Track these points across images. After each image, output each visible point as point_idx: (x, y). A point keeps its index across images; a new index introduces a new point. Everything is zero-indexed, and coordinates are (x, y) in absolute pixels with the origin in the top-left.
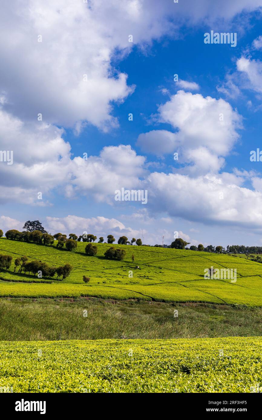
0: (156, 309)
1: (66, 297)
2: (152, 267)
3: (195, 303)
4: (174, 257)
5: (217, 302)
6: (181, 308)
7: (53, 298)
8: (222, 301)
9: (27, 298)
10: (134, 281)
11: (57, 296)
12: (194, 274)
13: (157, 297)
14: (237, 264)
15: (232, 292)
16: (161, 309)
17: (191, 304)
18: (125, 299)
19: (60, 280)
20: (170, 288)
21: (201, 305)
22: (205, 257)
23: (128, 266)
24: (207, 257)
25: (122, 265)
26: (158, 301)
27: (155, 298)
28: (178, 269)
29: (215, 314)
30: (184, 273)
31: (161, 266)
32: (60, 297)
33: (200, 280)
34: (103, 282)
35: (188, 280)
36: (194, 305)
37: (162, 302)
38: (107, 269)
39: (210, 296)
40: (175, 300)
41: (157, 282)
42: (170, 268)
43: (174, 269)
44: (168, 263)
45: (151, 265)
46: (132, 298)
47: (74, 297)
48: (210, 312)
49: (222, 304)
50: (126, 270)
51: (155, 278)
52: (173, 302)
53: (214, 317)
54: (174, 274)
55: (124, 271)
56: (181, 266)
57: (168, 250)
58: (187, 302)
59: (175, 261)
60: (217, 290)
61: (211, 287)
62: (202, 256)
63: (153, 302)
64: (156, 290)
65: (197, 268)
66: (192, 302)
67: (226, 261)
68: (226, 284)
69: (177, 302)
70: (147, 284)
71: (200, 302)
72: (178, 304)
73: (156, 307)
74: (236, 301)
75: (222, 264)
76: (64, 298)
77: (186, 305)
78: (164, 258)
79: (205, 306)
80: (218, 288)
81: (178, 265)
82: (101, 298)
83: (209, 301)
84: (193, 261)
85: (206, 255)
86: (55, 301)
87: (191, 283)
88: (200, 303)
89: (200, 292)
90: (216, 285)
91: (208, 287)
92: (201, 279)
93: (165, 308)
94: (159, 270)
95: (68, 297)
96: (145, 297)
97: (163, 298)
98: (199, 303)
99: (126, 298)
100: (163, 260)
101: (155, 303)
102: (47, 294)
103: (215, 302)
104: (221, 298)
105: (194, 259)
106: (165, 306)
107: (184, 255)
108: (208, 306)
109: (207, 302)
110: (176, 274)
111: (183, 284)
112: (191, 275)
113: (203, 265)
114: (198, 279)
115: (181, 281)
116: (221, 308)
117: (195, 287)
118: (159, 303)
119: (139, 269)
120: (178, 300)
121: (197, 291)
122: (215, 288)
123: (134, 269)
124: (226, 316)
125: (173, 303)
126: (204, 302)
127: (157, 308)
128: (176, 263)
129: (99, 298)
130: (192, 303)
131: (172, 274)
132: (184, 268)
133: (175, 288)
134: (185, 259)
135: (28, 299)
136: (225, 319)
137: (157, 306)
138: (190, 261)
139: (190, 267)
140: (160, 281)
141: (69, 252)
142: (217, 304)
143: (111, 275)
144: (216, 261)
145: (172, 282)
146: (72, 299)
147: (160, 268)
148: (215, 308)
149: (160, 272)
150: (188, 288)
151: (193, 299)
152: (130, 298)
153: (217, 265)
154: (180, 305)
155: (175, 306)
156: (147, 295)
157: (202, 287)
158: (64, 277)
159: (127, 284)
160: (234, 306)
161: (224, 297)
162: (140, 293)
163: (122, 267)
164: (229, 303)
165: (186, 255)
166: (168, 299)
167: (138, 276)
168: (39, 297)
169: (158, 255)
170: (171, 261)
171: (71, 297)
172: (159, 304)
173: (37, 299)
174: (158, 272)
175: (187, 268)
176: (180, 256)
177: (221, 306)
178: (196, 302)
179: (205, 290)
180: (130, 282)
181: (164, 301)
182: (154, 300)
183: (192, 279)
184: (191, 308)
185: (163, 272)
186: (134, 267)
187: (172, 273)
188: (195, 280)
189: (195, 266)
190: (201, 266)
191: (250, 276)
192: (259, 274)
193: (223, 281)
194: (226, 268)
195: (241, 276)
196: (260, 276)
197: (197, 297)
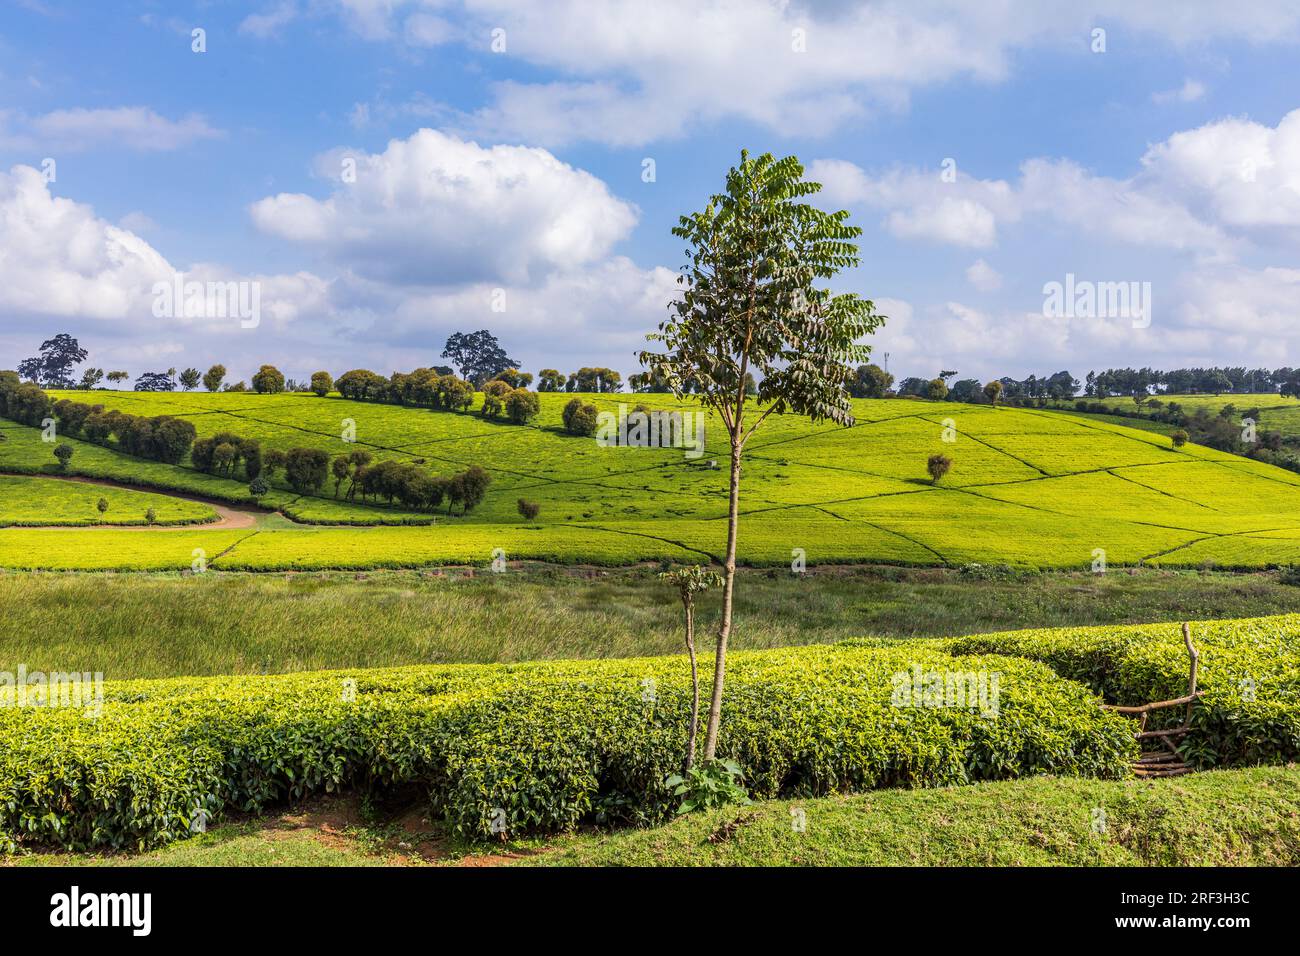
1: (452, 564)
2: (758, 461)
3: (846, 566)
7: (415, 568)
8: (936, 557)
9: (340, 570)
10: (679, 508)
11: (428, 563)
12: (886, 475)
15: (983, 528)
17: (833, 569)
18: (628, 564)
19: (457, 515)
23: (685, 463)
25: (666, 460)
28: (838, 463)
30: (851, 476)
31: (787, 456)
32: (436, 564)
33: (898, 494)
34: (585, 516)
35: (856, 495)
36: (840, 570)
38: (617, 473)
39: (900, 541)
42: (813, 461)
43: (824, 464)
44: (812, 445)
45: (755, 454)
46: (650, 560)
47: (475, 564)
49: (931, 566)
50: (671, 476)
51: (752, 495)
52: (774, 564)
54: (819, 480)
55: (665, 477)
56: (853, 452)
58: (821, 564)
59: (837, 438)
60: (938, 521)
62: (932, 418)
63: (715, 567)
66: (837, 564)
67: (1007, 429)
68: (979, 501)
70: (716, 516)
71: (863, 561)
75: (988, 439)
76: (448, 567)
79: (871, 574)
80: (946, 516)
82: (557, 562)
83: (894, 557)
84: (897, 434)
85: (946, 413)
86: (420, 575)
88: (860, 566)
92: (902, 490)
94: (775, 469)
95: (459, 564)
96: (690, 555)
97: (747, 556)
98: (856, 566)
99: (632, 559)
101: (720, 569)
102: (397, 559)
103: (911, 560)
104: (937, 546)
105: (901, 428)
106: (747, 576)
107: (872, 418)
108: (881, 575)
109: (883, 562)
111: (833, 509)
112: (874, 479)
113: (925, 443)
114: (890, 491)
116: (921, 579)
117: (868, 516)
119: (714, 468)
121: (868, 530)
123: (701, 470)
126: (873, 562)
129: (550, 562)
130: (837, 566)
131: (814, 479)
132: (859, 459)
133: (803, 520)
134: (871, 430)
135: (342, 574)
138: (885, 435)
139: (879, 454)
140: (764, 504)
141: (515, 428)
142: (916, 565)
143: (620, 492)
145: (799, 505)
146: (471, 569)
147: (783, 463)
148: (902, 577)
149: (778, 476)
150: (844, 522)
152: (642, 560)
153: (971, 442)
155: (774, 577)
156: (699, 547)
157: (892, 516)
158: (467, 507)
159: (654, 517)
160: (965, 571)
161: (949, 544)
162: (678, 543)
163: (666, 464)
164: (957, 560)
165: (876, 419)
166: (761, 557)
167: (704, 490)
168: (376, 568)
169: (788, 422)
171: (468, 564)
173: (368, 573)
174: (770, 476)
175: (868, 458)
177: (925, 572)
178: (848, 562)
179: (896, 526)
180: (668, 511)
182: (718, 560)
183: (871, 492)
185: (786, 474)
186: (701, 465)
187: (814, 476)
188: (880, 495)
189: (895, 451)
190: (917, 450)
191: (1075, 474)
192: (1108, 464)
193: (974, 494)
194: (1000, 450)
195: (1044, 474)
196: (1109, 471)
197: (857, 548)
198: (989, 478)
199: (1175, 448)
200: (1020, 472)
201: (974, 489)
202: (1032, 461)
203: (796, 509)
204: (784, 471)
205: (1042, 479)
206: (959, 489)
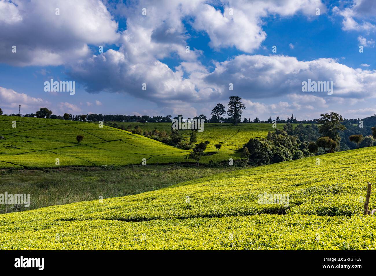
0: (31, 177)
2: (18, 137)
4: (41, 126)
5: (88, 165)
6: (55, 173)
8: (92, 164)
10: (1, 152)
12: (63, 141)
13: (30, 165)
14: (101, 131)
15: (99, 156)
16: (36, 176)
17: (64, 169)
20: (42, 155)
21: (74, 169)
22: (71, 125)
24: (74, 125)
26: (31, 169)
27: (28, 166)
28: (46, 137)
29: (89, 175)
30: (52, 141)
31: (28, 135)
33: (69, 146)
35: (57, 147)
36: (67, 169)
37: (35, 169)
39: (80, 160)
40: (48, 167)
41: (26, 151)
42: (37, 137)
43: (42, 138)
44: (35, 132)
45: (16, 134)
46: (2, 168)
48: (84, 174)
49: (92, 166)
51: (23, 147)
52: (46, 168)
53: (89, 178)
54: (43, 142)
56: (49, 134)
57: (33, 119)
58: (60, 167)
59: (42, 130)
60: (86, 154)
61: (80, 153)
62: (69, 124)
63: (26, 170)
64: (28, 159)
65: (65, 135)
66: (65, 167)
67: (91, 128)
68: (93, 148)
69: (50, 168)
70: (16, 154)
71: (73, 166)
72: (52, 170)
73: (29, 175)
74: (104, 163)
75: (87, 131)
77: (59, 170)
78: (30, 127)
79: (78, 170)
80: (87, 153)
81: (45, 134)
83: (81, 165)
84: (61, 129)
85: (72, 123)
87: (61, 150)
88: (73, 168)
89: (71, 157)
90: (85, 150)
91: (77, 153)
93: (40, 175)
94: (26, 140)
96: (17, 166)
97: (36, 166)
98: (71, 168)
100: (29, 129)
101: (28, 171)
103: (86, 165)
104: (91, 161)
105: (61, 127)
106: (39, 172)
107: (50, 124)
108: (81, 170)
109: (79, 166)
110: (45, 142)
111: (53, 152)
112: (60, 142)
113: (70, 132)
114: (67, 146)
115: (51, 148)
116: (92, 170)
117: (65, 153)
118: (32, 170)
120: (51, 167)
121: (68, 157)
122: (84, 153)
124: (99, 176)
125: (46, 170)
126: (76, 166)
127: (32, 175)
128: (43, 132)
132: (52, 136)
133: (46, 155)
134: (52, 128)
136: (99, 178)
137: (31, 173)
138: (57, 129)
139: (58, 135)
140: (30, 150)
142: (88, 166)
144: (82, 128)
145: (41, 150)
147: (27, 137)
148: (86, 170)
149: (28, 141)
150: (59, 155)
151: (66, 164)
153: (83, 132)
154: (53, 171)
155: (49, 172)
156: (19, 164)
157: (72, 153)
160: (103, 167)
161: (94, 160)
162: (10, 163)
164: (98, 165)
165: (52, 124)
166: (41, 166)
167: (5, 146)
169: (23, 125)
170: (38, 130)
172: (33, 172)
175: (55, 136)
176: (46, 125)
177: (92, 168)
178: (68, 167)
179: (76, 155)
181: (37, 168)
182: (26, 168)
183: (62, 146)
184: (65, 172)
185: (31, 141)
187: (40, 141)
188: (65, 147)
189: (62, 134)
190: (68, 134)
191: (113, 141)
192: (120, 139)
193: (90, 146)
194: (92, 134)
195: (106, 141)
196: (120, 140)
197: (70, 162)
198: (91, 142)
199: (133, 134)
200: (99, 140)
201: (90, 145)
202: (101, 137)
203: (42, 151)
204: (29, 140)
205: (105, 142)
206: (85, 145)
